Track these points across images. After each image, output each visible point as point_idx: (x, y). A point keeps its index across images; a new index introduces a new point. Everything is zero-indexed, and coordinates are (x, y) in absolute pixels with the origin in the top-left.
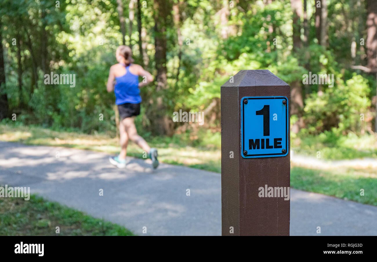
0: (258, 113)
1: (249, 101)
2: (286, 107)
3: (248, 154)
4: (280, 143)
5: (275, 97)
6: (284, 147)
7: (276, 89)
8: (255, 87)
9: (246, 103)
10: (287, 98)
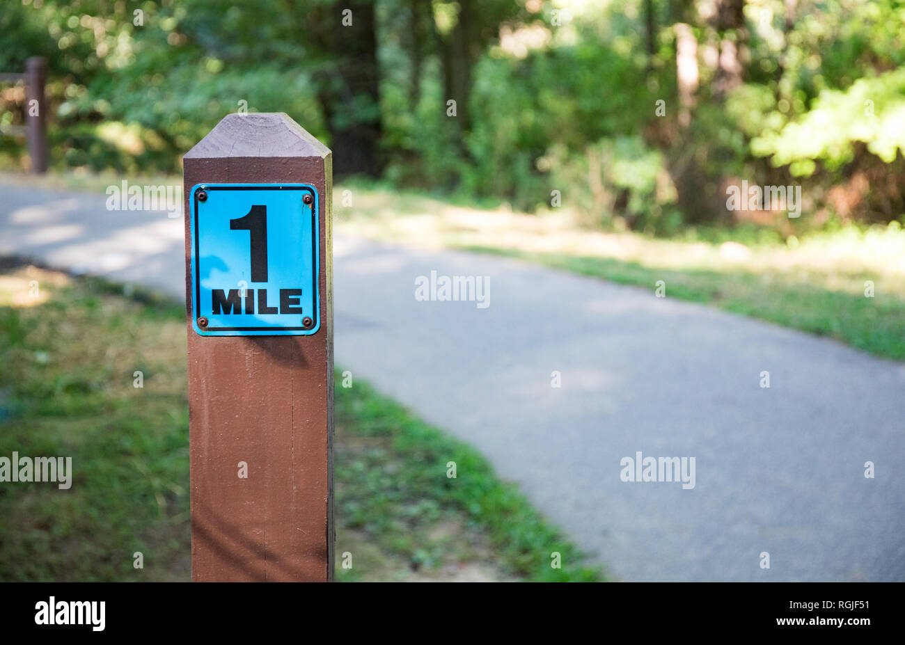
0: (236, 225)
1: (211, 194)
2: (313, 211)
3: (209, 325)
4: (297, 302)
5: (281, 185)
6: (308, 312)
7: (284, 164)
8: (229, 160)
9: (204, 199)
10: (314, 190)
